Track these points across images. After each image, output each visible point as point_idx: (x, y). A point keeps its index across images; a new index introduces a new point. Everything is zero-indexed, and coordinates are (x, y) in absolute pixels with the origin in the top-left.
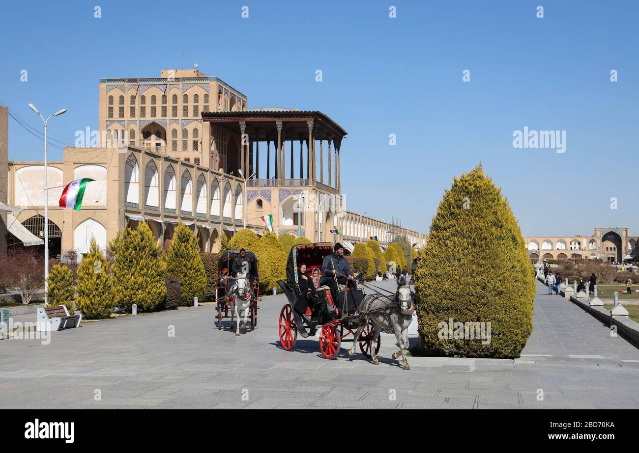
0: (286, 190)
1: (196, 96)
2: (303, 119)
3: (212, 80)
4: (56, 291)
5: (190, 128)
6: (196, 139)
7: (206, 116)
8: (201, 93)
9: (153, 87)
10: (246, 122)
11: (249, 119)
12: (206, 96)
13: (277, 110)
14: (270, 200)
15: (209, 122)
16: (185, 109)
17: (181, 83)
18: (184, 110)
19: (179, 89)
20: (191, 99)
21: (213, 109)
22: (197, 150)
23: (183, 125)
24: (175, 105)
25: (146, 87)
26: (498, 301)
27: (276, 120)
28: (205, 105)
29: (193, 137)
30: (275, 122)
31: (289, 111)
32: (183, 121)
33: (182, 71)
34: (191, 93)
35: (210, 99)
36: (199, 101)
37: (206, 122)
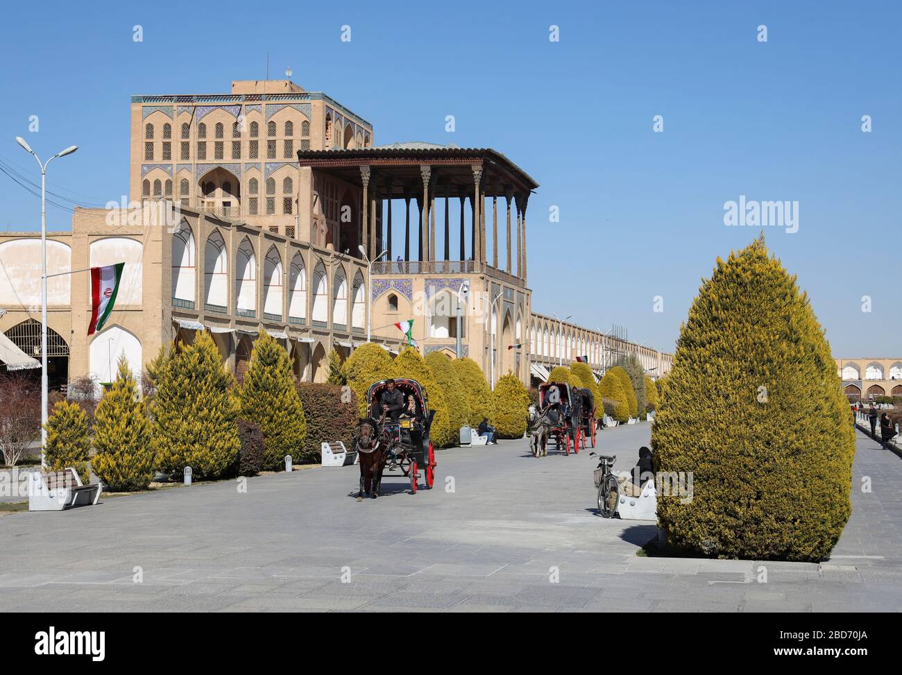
0: (437, 280)
1: (289, 124)
2: (464, 162)
3: (314, 97)
4: (60, 445)
5: (279, 177)
6: (288, 195)
7: (306, 156)
8: (297, 119)
9: (219, 110)
10: (371, 167)
11: (375, 162)
12: (306, 124)
13: (422, 147)
14: (410, 296)
15: (309, 168)
16: (271, 145)
17: (264, 103)
18: (270, 147)
19: (261, 113)
20: (280, 129)
21: (316, 146)
22: (290, 213)
23: (268, 172)
24: (254, 139)
25: (207, 110)
26: (792, 465)
27: (421, 163)
28: (304, 138)
29: (284, 192)
30: (419, 167)
31: (441, 148)
32: (268, 166)
33: (267, 83)
34: (280, 119)
35: (312, 128)
36: (294, 132)
37: (305, 168)
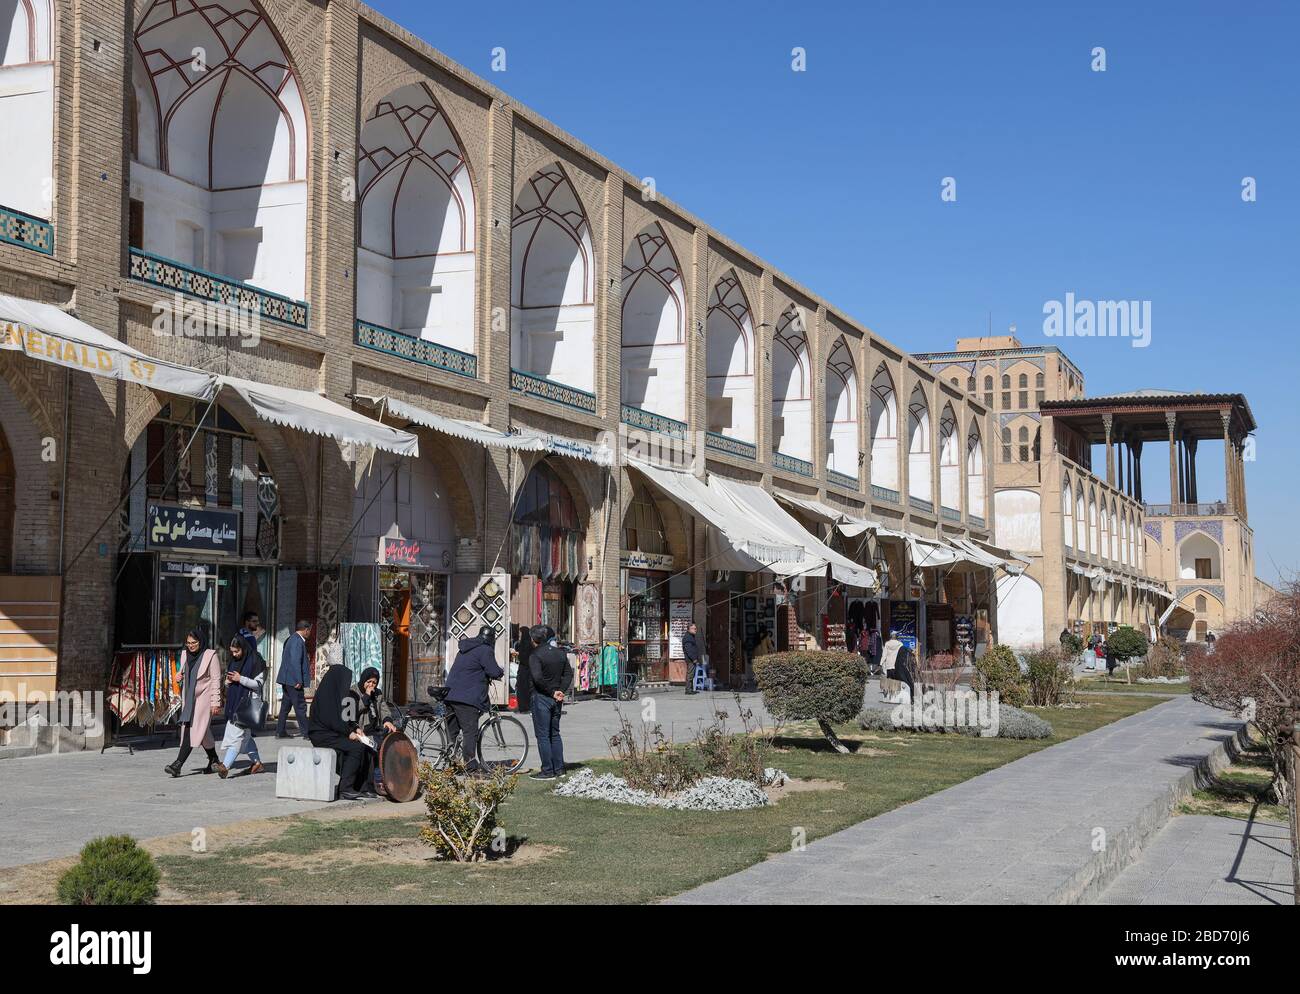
0: (1187, 522)
1: (1023, 377)
2: (1212, 408)
3: (1048, 350)
5: (1014, 427)
6: (1024, 443)
7: (1045, 407)
8: (1032, 372)
9: (954, 366)
10: (1114, 415)
11: (1118, 410)
12: (1040, 378)
13: (1168, 395)
14: (1159, 538)
15: (1051, 417)
16: (1006, 397)
17: (998, 358)
18: (1004, 399)
19: (995, 367)
20: (1015, 382)
21: (1051, 396)
22: (1027, 460)
23: (1003, 422)
24: (989, 391)
25: (942, 366)
27: (1165, 409)
28: (1038, 389)
29: (1020, 441)
30: (1164, 413)
31: (1182, 395)
32: (1003, 417)
33: (991, 339)
34: (1014, 373)
35: (1047, 380)
36: (1029, 385)
37: (1046, 417)
